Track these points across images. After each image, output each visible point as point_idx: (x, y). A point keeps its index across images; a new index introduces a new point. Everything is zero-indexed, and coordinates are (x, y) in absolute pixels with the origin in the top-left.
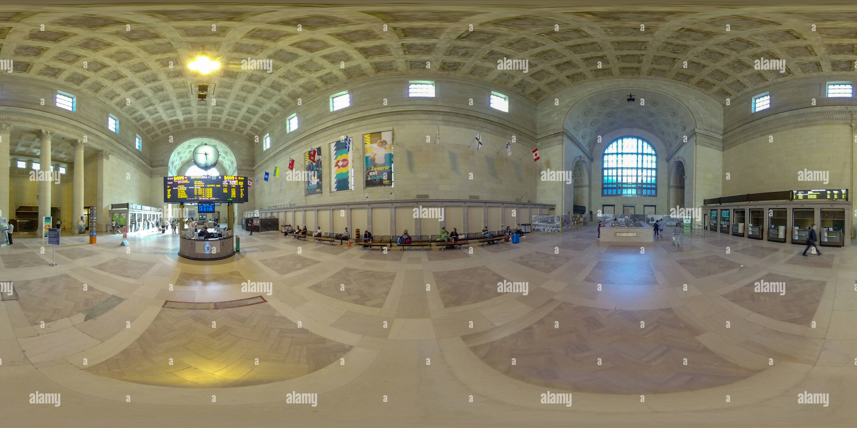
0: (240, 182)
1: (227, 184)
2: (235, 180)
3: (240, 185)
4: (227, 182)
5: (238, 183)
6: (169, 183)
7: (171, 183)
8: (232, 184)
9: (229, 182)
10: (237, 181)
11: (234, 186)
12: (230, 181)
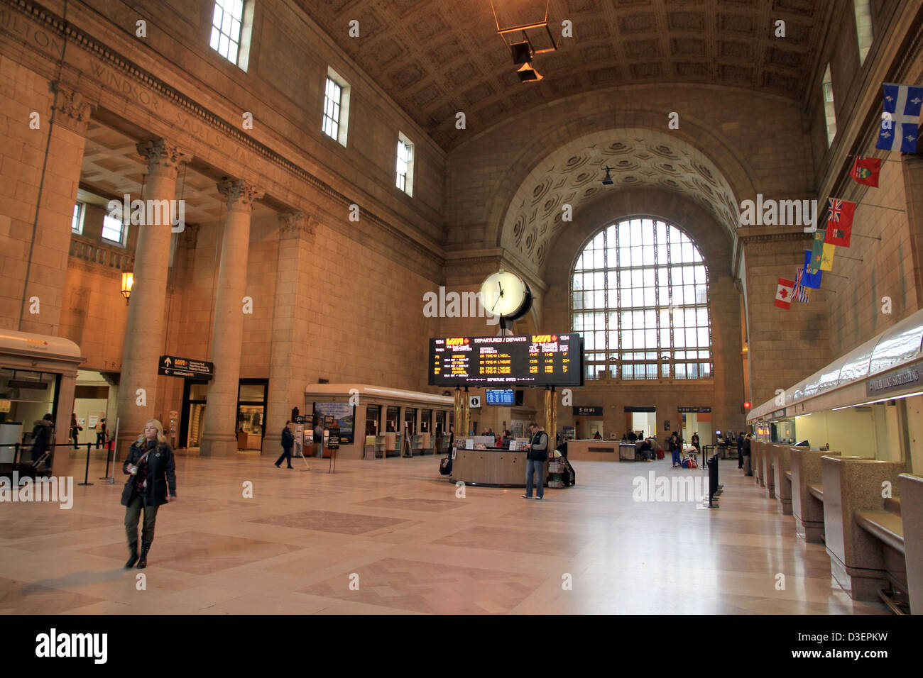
0: (561, 347)
1: (537, 351)
2: (552, 342)
3: (562, 352)
4: (537, 348)
5: (559, 348)
6: (438, 350)
7: (442, 350)
8: (547, 351)
9: (540, 348)
10: (556, 343)
11: (551, 355)
12: (543, 345)
